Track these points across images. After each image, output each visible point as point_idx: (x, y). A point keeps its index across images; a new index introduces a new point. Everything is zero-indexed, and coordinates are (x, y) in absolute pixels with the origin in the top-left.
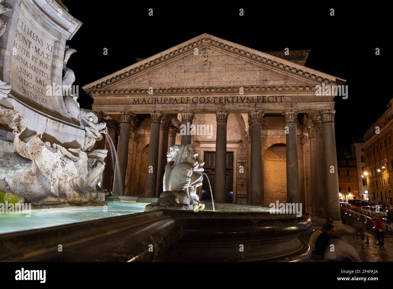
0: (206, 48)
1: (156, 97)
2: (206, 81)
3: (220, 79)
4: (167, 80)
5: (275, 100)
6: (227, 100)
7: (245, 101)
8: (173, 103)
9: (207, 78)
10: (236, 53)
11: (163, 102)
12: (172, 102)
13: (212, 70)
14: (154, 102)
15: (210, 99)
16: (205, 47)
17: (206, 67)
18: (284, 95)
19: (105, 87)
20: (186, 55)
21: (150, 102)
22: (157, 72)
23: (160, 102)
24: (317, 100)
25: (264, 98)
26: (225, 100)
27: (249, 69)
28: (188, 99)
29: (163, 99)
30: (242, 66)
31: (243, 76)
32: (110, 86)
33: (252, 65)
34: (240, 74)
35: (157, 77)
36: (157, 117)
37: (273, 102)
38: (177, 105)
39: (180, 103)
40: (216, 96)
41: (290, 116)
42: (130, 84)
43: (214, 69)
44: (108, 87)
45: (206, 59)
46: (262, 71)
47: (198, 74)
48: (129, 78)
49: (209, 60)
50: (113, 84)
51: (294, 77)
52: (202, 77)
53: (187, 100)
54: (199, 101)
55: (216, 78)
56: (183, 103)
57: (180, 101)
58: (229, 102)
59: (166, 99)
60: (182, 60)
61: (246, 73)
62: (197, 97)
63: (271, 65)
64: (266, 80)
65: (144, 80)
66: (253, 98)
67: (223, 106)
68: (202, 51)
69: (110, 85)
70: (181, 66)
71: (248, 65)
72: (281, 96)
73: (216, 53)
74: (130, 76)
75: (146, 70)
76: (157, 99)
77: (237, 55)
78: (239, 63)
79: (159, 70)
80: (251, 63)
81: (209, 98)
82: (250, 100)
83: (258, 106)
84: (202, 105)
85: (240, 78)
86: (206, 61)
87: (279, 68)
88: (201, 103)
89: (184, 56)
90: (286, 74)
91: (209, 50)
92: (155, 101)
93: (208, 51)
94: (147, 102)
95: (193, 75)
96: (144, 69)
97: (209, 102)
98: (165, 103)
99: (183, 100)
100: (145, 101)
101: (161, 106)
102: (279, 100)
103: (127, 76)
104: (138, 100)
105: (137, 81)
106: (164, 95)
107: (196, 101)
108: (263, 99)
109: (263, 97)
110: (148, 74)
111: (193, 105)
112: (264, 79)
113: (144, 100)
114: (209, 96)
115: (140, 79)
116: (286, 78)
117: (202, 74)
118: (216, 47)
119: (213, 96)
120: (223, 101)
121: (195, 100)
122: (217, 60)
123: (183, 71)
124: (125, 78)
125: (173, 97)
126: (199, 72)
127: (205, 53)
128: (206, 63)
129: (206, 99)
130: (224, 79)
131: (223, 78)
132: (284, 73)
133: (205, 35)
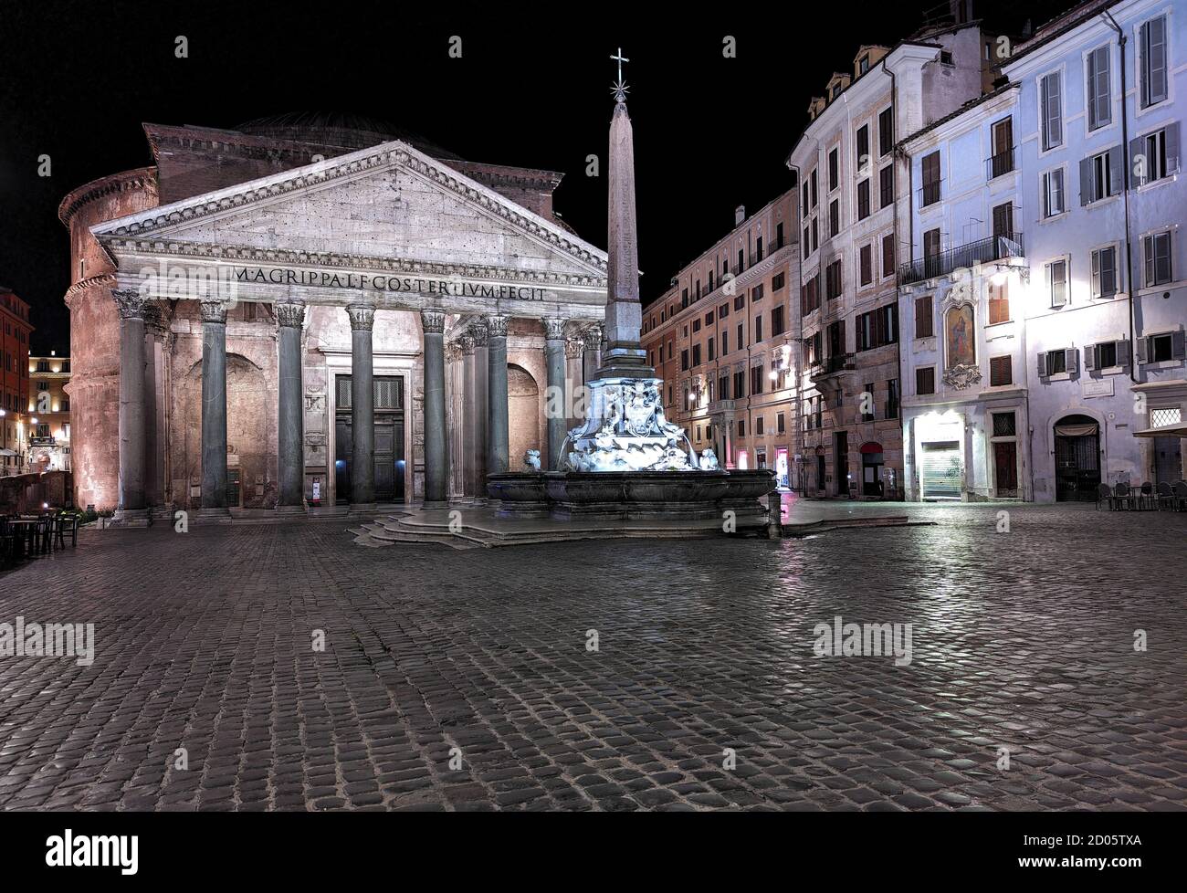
0: (396, 170)
1: (290, 268)
2: (401, 243)
3: (429, 244)
4: (314, 232)
5: (530, 297)
6: (445, 288)
7: (479, 293)
8: (331, 286)
9: (401, 237)
10: (461, 193)
11: (307, 280)
12: (329, 282)
13: (412, 222)
14: (284, 280)
15: (411, 284)
16: (393, 168)
17: (400, 214)
18: (547, 288)
19: (150, 230)
20: (352, 180)
21: (276, 278)
22: (286, 211)
23: (299, 280)
24: (598, 302)
25: (513, 290)
26: (441, 287)
27: (485, 230)
28: (364, 279)
29: (307, 274)
30: (472, 222)
31: (473, 241)
32: (163, 230)
33: (489, 221)
34: (468, 238)
35: (288, 221)
36: (295, 313)
37: (527, 299)
38: (341, 290)
39: (347, 288)
40: (423, 278)
41: (556, 327)
42: (219, 230)
43: (415, 220)
44: (158, 231)
45: (397, 195)
46: (508, 237)
47: (381, 227)
48: (215, 215)
49: (403, 197)
50: (175, 227)
51: (563, 256)
52: (391, 234)
53: (362, 281)
54: (387, 287)
55: (421, 240)
56: (354, 287)
57: (346, 283)
58: (448, 294)
59: (313, 276)
60: (344, 190)
61: (478, 237)
62: (384, 278)
63: (524, 228)
64: (516, 256)
65: (254, 224)
66: (492, 289)
67: (437, 300)
68: (388, 175)
69: (164, 226)
70: (342, 204)
71: (482, 221)
72: (541, 290)
73: (417, 186)
74: (218, 210)
75: (259, 202)
76: (291, 274)
77: (462, 197)
78: (465, 213)
79: (290, 205)
80: (488, 218)
81: (409, 280)
82: (488, 291)
83: (501, 304)
84: (396, 294)
85: (469, 245)
86: (398, 200)
87: (538, 235)
88: (392, 290)
89: (348, 181)
90: (550, 249)
91: (402, 175)
92: (289, 277)
93: (400, 177)
94: (268, 278)
95: (369, 228)
96: (255, 200)
97: (408, 289)
98: (311, 284)
99: (352, 281)
100: (262, 275)
101: (303, 289)
102: (537, 296)
103: (212, 212)
104: (245, 271)
105: (236, 224)
106: (309, 265)
107: (382, 286)
108: (511, 292)
109: (511, 288)
110: (264, 211)
111: (376, 293)
112: (513, 253)
113: (260, 273)
114: (408, 277)
115: (245, 222)
116: (549, 256)
117: (390, 227)
118: (419, 172)
119: (417, 278)
120: (437, 290)
121: (379, 283)
122: (420, 201)
123: (349, 216)
124: (206, 215)
125: (332, 272)
126: (384, 222)
127: (394, 181)
128: (399, 205)
129: (402, 283)
130: (436, 244)
131: (433, 241)
132: (547, 246)
133: (398, 145)
